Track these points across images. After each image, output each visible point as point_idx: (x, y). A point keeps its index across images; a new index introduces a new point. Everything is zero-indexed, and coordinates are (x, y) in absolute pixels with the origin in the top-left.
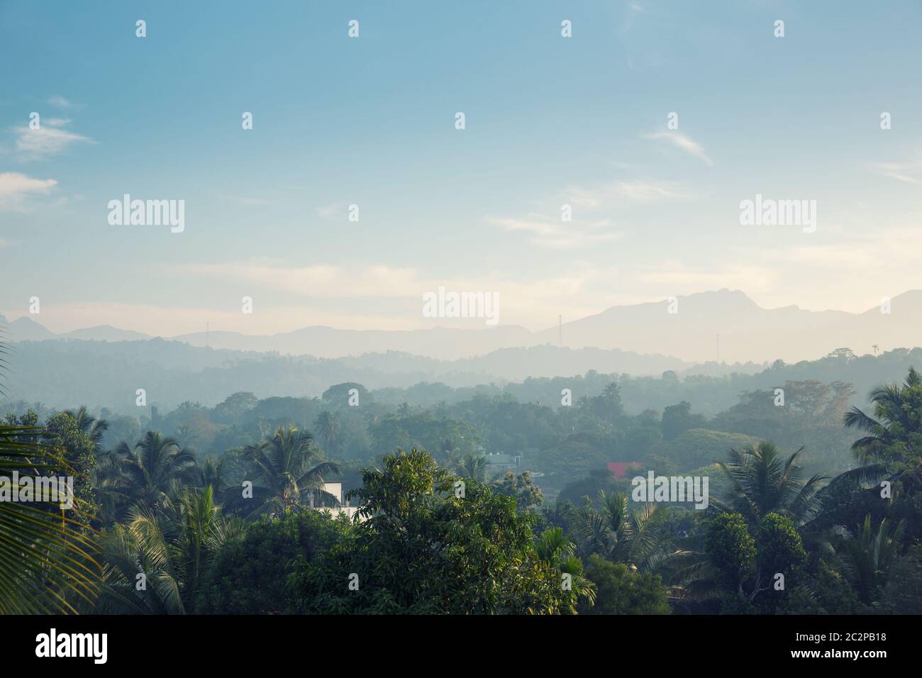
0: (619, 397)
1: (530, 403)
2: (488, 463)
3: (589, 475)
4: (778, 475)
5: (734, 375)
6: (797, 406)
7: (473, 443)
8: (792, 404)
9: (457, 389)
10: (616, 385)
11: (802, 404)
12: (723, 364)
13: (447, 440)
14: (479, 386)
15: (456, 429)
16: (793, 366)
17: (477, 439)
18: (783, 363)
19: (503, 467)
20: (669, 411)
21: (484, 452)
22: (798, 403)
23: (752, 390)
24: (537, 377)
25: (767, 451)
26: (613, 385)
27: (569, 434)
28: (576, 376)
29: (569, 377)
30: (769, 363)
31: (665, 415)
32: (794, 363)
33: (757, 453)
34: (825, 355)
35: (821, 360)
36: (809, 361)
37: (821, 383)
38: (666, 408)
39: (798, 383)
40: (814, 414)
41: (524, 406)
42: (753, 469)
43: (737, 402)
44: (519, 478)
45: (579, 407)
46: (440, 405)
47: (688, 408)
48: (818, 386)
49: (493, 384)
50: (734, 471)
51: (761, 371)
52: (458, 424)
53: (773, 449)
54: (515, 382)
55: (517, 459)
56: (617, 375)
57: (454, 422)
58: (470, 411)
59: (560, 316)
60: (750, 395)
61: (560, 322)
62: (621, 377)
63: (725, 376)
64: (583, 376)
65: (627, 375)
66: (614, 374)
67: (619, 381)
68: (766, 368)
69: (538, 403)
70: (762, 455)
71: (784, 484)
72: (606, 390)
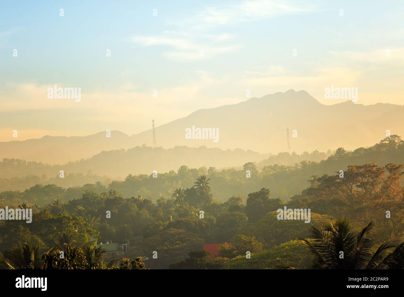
0: (209, 187)
1: (133, 198)
2: (104, 252)
3: (189, 257)
4: (352, 247)
5: (303, 163)
6: (358, 186)
7: (86, 235)
8: (354, 186)
9: (68, 190)
10: (205, 178)
11: (363, 185)
12: (294, 153)
13: (64, 235)
14: (87, 185)
15: (71, 224)
16: (353, 152)
17: (88, 231)
18: (344, 151)
19: (112, 254)
20: (252, 197)
21: (96, 242)
22: (359, 184)
23: (320, 176)
24: (137, 175)
25: (342, 227)
26: (203, 178)
27: (168, 222)
28: (170, 172)
29: (164, 173)
30: (332, 151)
31: (248, 201)
32: (353, 150)
33: (334, 230)
34: (378, 142)
35: (375, 146)
36: (365, 147)
37: (376, 166)
38: (249, 195)
39: (358, 168)
40: (373, 192)
41: (128, 200)
42: (331, 243)
43: (308, 186)
44: (133, 263)
45: (175, 198)
46: (54, 204)
47: (268, 193)
48: (374, 169)
49: (98, 183)
50: (316, 246)
51: (326, 159)
52: (72, 220)
53: (347, 226)
54: (118, 180)
55: (125, 246)
56: (205, 169)
57: (68, 219)
58: (81, 208)
59: (153, 121)
60: (319, 180)
61: (153, 125)
62: (209, 170)
63: (296, 165)
64: (176, 172)
65: (214, 168)
66: (202, 168)
67: (207, 174)
68: (329, 155)
69: (139, 197)
70: (338, 232)
71: (358, 253)
72: (196, 183)
